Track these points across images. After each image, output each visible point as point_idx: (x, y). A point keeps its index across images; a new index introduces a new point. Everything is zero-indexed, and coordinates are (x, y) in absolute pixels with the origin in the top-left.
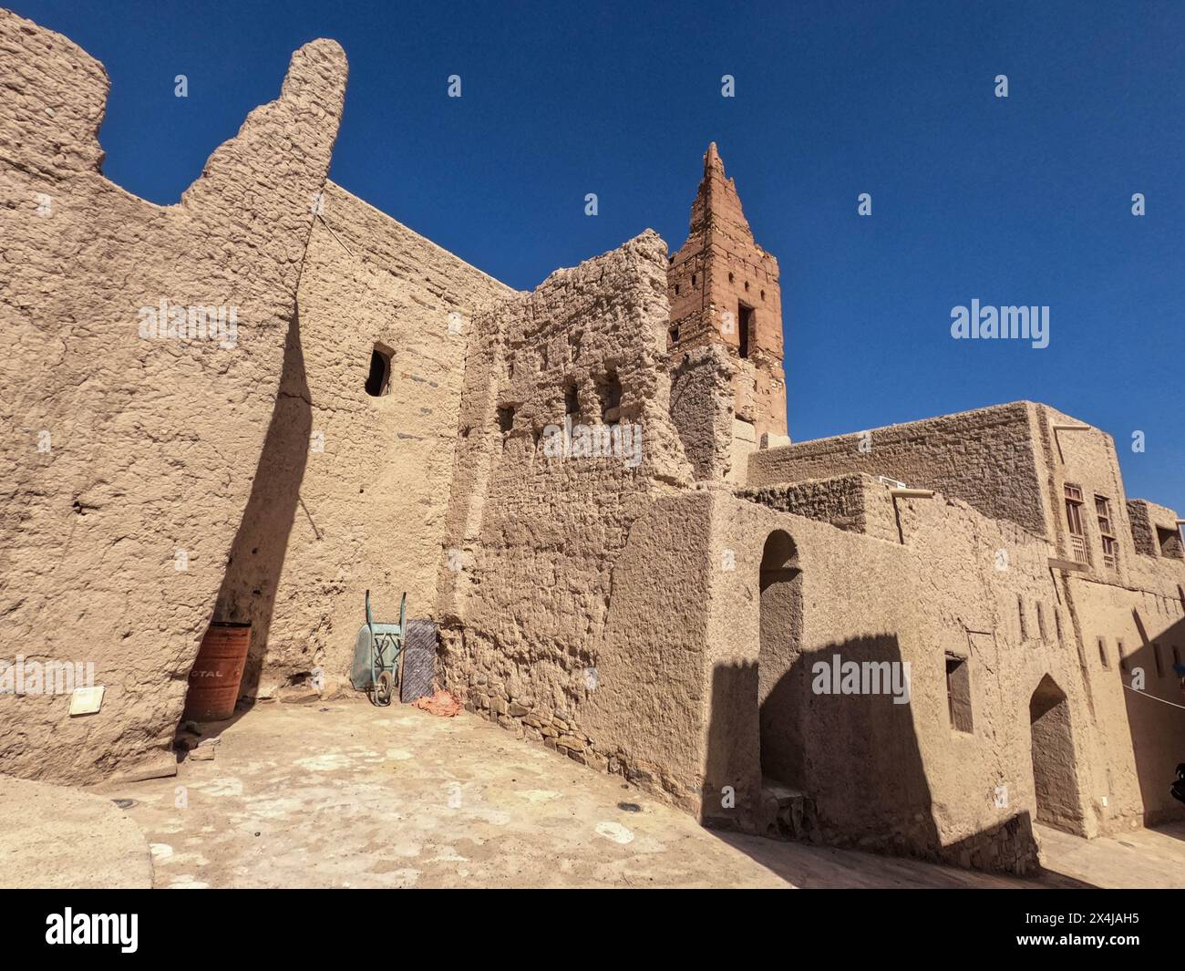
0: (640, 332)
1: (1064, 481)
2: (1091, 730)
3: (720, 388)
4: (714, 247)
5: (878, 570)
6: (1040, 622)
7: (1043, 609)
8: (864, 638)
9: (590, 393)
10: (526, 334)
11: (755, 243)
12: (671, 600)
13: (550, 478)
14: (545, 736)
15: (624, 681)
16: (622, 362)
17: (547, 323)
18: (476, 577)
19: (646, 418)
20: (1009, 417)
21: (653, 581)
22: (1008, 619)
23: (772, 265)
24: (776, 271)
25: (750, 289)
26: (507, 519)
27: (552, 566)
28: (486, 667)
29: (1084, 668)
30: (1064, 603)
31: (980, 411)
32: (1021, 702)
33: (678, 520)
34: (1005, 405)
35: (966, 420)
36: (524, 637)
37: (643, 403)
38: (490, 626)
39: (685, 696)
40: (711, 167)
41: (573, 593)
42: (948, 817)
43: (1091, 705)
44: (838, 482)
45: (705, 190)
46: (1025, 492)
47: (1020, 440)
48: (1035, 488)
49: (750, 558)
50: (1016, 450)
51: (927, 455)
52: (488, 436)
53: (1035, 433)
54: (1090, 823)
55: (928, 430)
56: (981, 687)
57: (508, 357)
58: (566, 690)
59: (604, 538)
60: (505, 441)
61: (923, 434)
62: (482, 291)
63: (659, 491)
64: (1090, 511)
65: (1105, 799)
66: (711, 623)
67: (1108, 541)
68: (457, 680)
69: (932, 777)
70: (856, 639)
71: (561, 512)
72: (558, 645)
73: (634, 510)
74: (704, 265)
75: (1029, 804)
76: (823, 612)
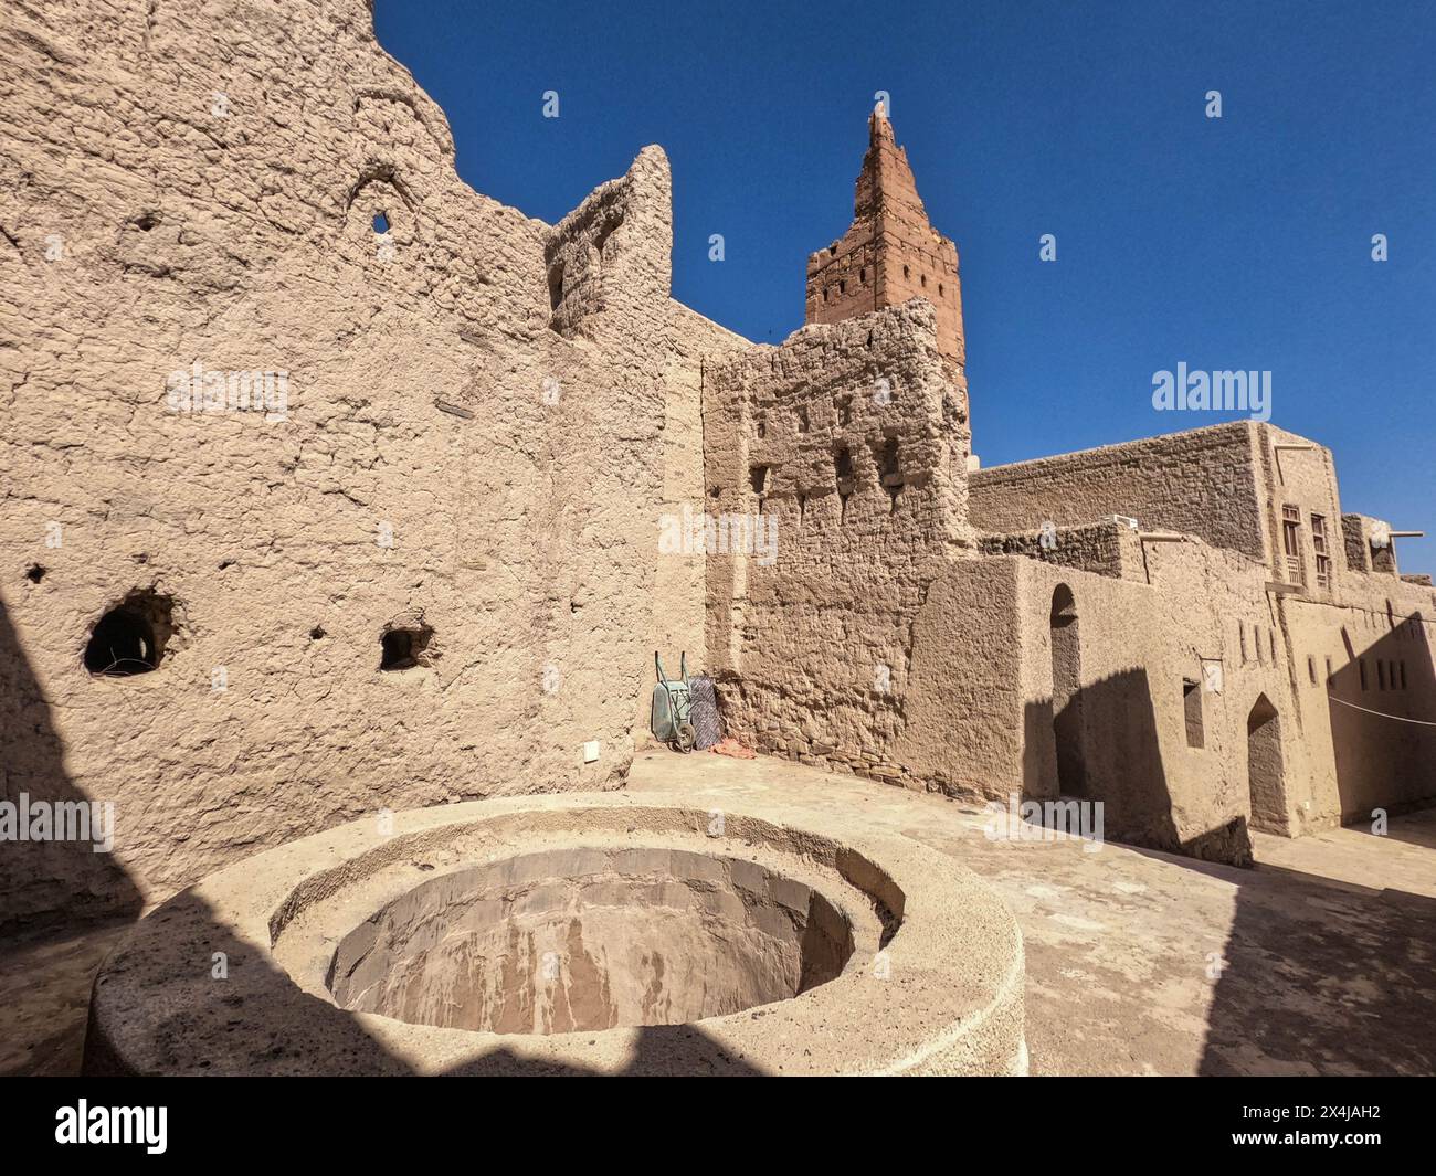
0: (923, 403)
1: (1283, 502)
2: (1298, 744)
3: (954, 432)
4: (887, 236)
5: (1132, 610)
6: (1257, 644)
7: (1260, 632)
8: (1122, 673)
9: (867, 460)
10: (777, 392)
11: (930, 227)
12: (980, 650)
13: (826, 540)
14: (854, 769)
15: (936, 718)
16: (906, 431)
17: (805, 383)
18: (749, 634)
19: (935, 487)
20: (1230, 438)
21: (958, 634)
22: (1232, 645)
23: (951, 253)
24: (955, 260)
25: (928, 283)
26: (779, 579)
27: (841, 623)
28: (775, 715)
29: (1294, 685)
30: (1278, 625)
31: (1199, 431)
32: (1240, 720)
33: (980, 581)
34: (1225, 425)
35: (1183, 440)
36: (816, 686)
37: (932, 473)
38: (775, 678)
39: (1002, 727)
40: (879, 135)
41: (868, 646)
42: (1185, 818)
43: (1299, 720)
44: (1092, 530)
45: (873, 163)
46: (1244, 516)
47: (1240, 462)
48: (1254, 512)
49: (1043, 611)
50: (1236, 473)
51: (1140, 479)
52: (744, 497)
53: (1256, 454)
54: (1294, 826)
55: (1142, 452)
56: (1212, 708)
57: (757, 415)
58: (872, 730)
59: (899, 597)
60: (761, 502)
61: (1136, 456)
62: (707, 339)
63: (953, 554)
64: (1306, 531)
65: (1307, 803)
66: (1022, 667)
67: (1322, 560)
68: (741, 728)
69: (1171, 785)
70: (1116, 674)
71: (845, 572)
72: (857, 691)
73: (931, 572)
74: (875, 258)
75: (1244, 809)
76: (1094, 652)
